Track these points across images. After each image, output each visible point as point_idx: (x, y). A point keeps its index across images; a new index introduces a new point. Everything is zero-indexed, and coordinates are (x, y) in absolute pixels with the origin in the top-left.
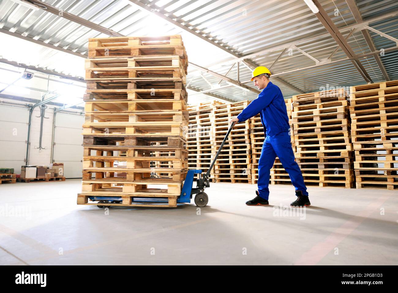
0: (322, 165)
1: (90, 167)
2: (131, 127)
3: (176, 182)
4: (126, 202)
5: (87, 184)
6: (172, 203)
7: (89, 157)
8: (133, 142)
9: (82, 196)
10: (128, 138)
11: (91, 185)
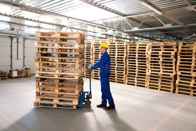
0: (160, 80)
1: (39, 91)
2: (57, 74)
3: (76, 99)
4: (55, 106)
5: (38, 98)
6: (75, 107)
7: (39, 87)
8: (58, 81)
9: (36, 103)
10: (55, 79)
11: (40, 99)
